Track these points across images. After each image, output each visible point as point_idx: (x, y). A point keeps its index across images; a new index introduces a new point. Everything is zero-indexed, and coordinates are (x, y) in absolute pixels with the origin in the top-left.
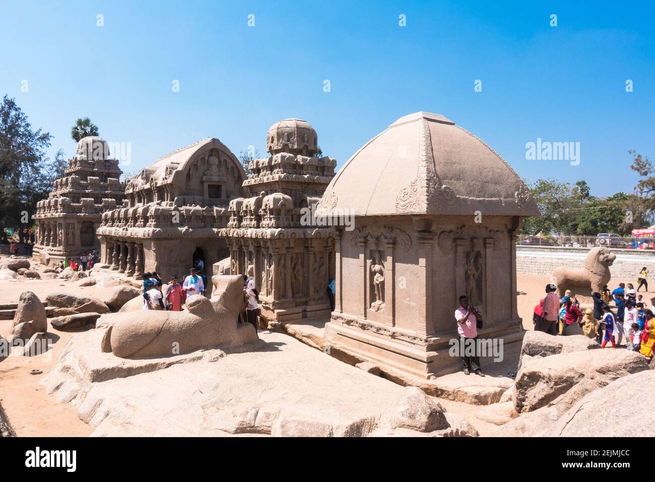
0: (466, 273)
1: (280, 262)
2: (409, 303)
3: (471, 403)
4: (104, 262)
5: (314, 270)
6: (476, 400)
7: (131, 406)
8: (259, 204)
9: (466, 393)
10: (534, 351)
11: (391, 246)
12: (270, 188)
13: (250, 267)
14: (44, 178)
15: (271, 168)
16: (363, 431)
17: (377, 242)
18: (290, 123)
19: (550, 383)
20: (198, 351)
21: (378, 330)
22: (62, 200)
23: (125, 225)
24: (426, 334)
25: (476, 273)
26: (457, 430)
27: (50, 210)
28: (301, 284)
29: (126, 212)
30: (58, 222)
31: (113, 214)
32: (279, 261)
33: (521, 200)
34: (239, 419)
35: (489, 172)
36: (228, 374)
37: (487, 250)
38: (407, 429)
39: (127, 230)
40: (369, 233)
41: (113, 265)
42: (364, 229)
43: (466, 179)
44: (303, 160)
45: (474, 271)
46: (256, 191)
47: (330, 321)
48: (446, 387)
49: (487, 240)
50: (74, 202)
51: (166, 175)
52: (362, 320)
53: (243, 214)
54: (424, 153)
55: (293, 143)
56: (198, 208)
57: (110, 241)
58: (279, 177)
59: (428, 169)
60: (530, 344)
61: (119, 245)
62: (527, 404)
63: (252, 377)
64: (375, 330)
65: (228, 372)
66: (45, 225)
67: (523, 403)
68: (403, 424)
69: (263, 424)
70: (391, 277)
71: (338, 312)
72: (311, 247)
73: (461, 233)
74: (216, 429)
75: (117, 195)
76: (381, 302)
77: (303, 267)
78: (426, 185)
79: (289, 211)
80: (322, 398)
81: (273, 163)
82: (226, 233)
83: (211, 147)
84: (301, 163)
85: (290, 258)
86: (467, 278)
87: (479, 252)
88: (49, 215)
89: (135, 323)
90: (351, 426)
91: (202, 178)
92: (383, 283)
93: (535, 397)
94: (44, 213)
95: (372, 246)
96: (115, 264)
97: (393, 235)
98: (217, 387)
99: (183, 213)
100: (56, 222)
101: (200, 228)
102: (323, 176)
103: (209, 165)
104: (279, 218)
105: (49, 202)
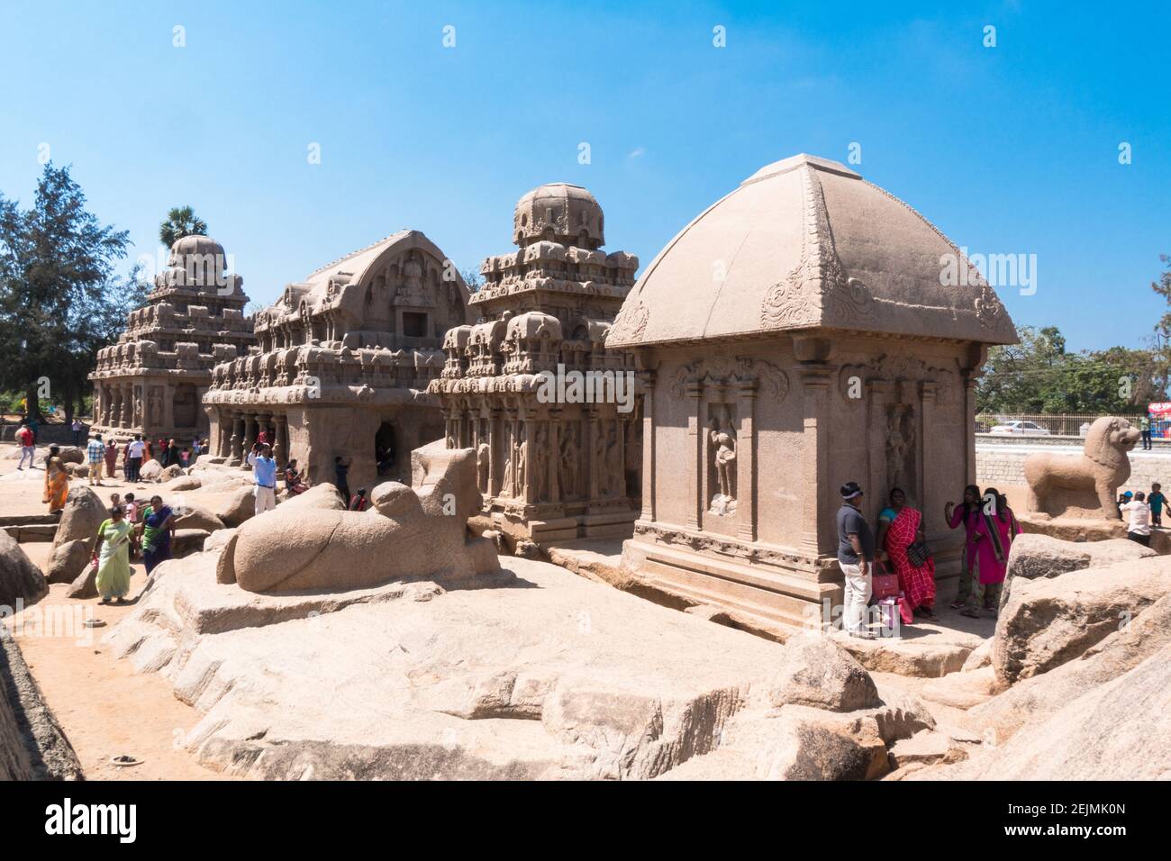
0: (888, 443)
1: (539, 436)
2: (784, 496)
3: (907, 674)
4: (215, 452)
5: (599, 453)
6: (917, 669)
7: (274, 673)
8: (499, 333)
9: (898, 656)
10: (1033, 569)
11: (750, 393)
12: (519, 303)
13: (482, 446)
14: (111, 309)
15: (521, 269)
16: (718, 713)
17: (721, 388)
18: (556, 191)
19: (1078, 618)
20: (395, 583)
21: (724, 549)
22: (142, 345)
23: (255, 385)
24: (817, 551)
25: (905, 445)
26: (899, 711)
27: (121, 364)
28: (575, 477)
29: (257, 362)
30: (135, 383)
31: (232, 367)
32: (537, 433)
33: (985, 312)
34: (481, 692)
35: (927, 261)
36: (453, 620)
37: (924, 403)
38: (804, 707)
39: (258, 392)
40: (707, 372)
41: (231, 458)
42: (699, 365)
43: (889, 269)
44: (580, 255)
45: (901, 441)
46: (494, 312)
47: (632, 537)
48: (858, 645)
49: (926, 384)
50: (162, 349)
51: (329, 295)
52: (693, 531)
53: (469, 354)
54: (813, 220)
55: (562, 226)
56: (386, 351)
57: (227, 416)
58: (538, 283)
59: (822, 248)
60: (1025, 558)
61: (243, 421)
62: (1029, 662)
63: (497, 624)
64: (718, 549)
65: (452, 617)
66: (110, 391)
67: (1021, 661)
68: (796, 696)
69: (527, 700)
70: (750, 451)
71: (647, 520)
72: (594, 410)
73: (879, 370)
74: (436, 711)
75: (239, 339)
76: (729, 498)
77: (579, 446)
78: (819, 275)
79: (555, 344)
80: (632, 657)
81: (526, 260)
82: (440, 387)
83: (409, 246)
84: (577, 261)
85: (556, 430)
86: (889, 452)
87: (910, 406)
88: (118, 372)
89: (280, 530)
90: (696, 701)
91: (393, 299)
92: (733, 463)
93: (1046, 648)
94: (109, 369)
95: (713, 396)
96: (235, 455)
97: (754, 373)
98: (434, 640)
99: (359, 361)
100: (131, 384)
101: (389, 387)
102: (614, 284)
103: (406, 278)
104: (538, 355)
105: (120, 350)
